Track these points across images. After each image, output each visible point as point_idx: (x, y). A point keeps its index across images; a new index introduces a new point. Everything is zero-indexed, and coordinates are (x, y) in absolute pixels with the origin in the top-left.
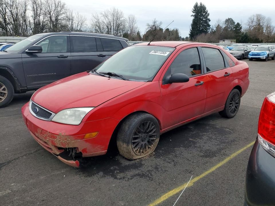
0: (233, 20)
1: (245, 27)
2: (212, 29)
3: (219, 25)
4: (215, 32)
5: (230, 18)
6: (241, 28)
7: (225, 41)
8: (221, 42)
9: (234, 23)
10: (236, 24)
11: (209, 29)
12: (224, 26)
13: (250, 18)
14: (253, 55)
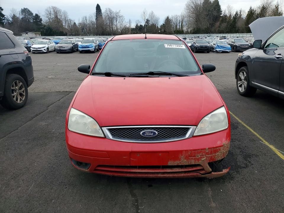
0: (30, 10)
1: (44, 19)
2: (8, 20)
3: (14, 15)
4: (12, 23)
5: (26, 8)
6: (41, 20)
7: (28, 33)
8: (24, 35)
9: (32, 14)
10: (34, 15)
11: (4, 19)
12: (21, 17)
13: (47, 10)
14: (82, 48)
